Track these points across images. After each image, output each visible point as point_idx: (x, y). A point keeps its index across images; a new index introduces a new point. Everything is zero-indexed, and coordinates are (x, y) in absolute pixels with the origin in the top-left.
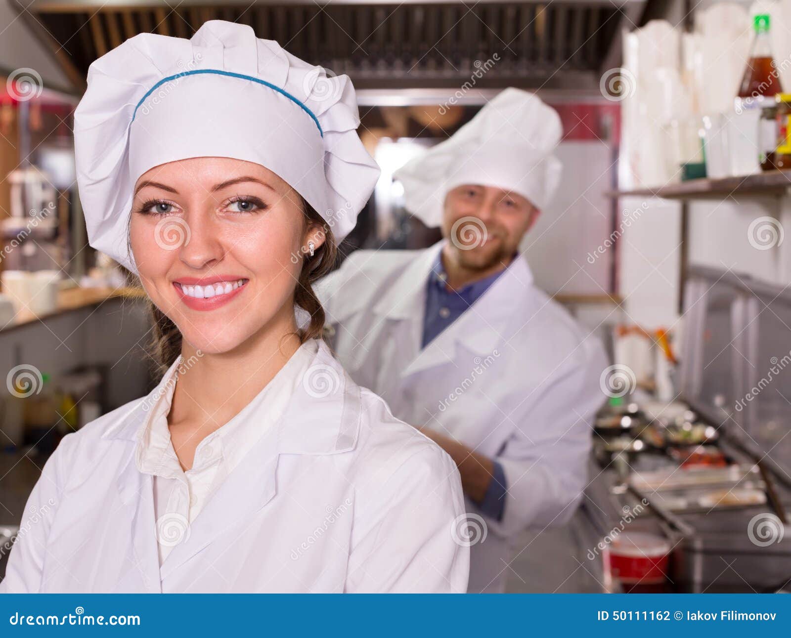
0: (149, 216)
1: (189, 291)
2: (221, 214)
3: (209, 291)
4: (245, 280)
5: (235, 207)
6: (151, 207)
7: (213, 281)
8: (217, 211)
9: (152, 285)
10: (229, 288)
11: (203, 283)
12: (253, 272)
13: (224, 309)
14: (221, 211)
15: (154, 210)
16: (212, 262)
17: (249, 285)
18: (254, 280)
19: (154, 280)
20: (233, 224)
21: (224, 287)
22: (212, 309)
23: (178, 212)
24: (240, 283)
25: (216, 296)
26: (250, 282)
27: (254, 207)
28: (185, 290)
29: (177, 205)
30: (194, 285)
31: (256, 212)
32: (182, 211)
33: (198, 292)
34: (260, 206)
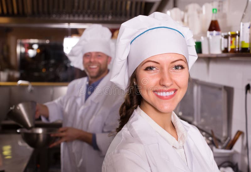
0: (148, 71)
4: (176, 90)
5: (174, 69)
6: (148, 68)
7: (169, 91)
8: (170, 69)
10: (172, 93)
11: (166, 91)
12: (180, 87)
13: (171, 99)
17: (178, 92)
22: (168, 99)
25: (169, 95)
26: (178, 91)
27: (180, 68)
28: (159, 94)
29: (157, 68)
30: (163, 92)
31: (181, 69)
32: (158, 70)
33: (164, 94)
34: (182, 68)
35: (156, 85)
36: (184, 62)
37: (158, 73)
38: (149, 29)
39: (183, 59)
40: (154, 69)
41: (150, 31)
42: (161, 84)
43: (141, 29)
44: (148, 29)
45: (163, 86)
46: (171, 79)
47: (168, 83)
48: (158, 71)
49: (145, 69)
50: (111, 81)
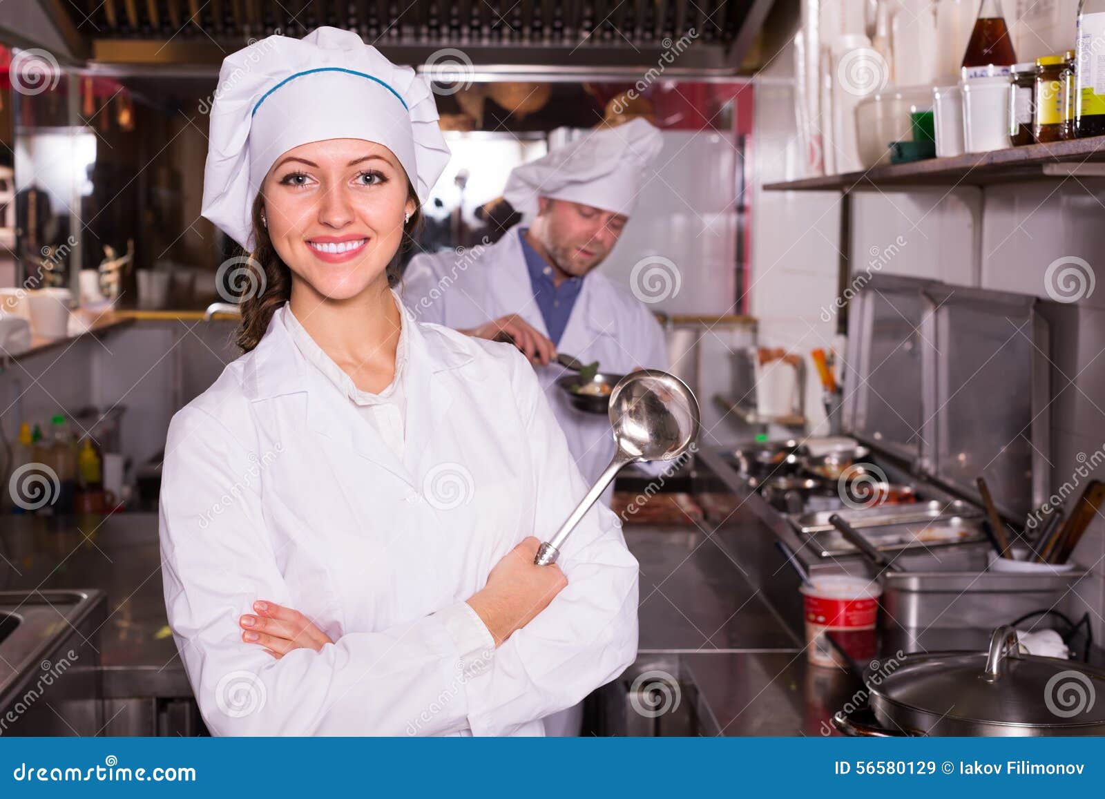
0: (289, 187)
1: (322, 248)
2: (352, 186)
3: (341, 248)
4: (367, 239)
5: (361, 180)
6: (291, 178)
7: (346, 240)
8: (348, 183)
9: (286, 244)
10: (356, 245)
11: (337, 241)
12: (376, 232)
13: (351, 262)
14: (351, 183)
15: (292, 181)
16: (349, 223)
17: (371, 244)
18: (375, 239)
19: (289, 239)
20: (361, 193)
21: (353, 245)
22: (342, 262)
23: (314, 183)
24: (362, 242)
25: (346, 252)
26: (371, 241)
27: (377, 180)
28: (319, 247)
29: (314, 178)
30: (328, 243)
31: (378, 183)
32: (318, 183)
33: (331, 248)
34: (384, 179)
35: (310, 224)
36: (387, 164)
37: (315, 191)
38: (296, 73)
39: (384, 156)
40: (308, 181)
41: (298, 77)
42: (322, 221)
43: (276, 73)
44: (293, 74)
45: (328, 225)
46: (349, 209)
47: (337, 218)
48: (315, 186)
49: (281, 180)
50: (202, 217)
